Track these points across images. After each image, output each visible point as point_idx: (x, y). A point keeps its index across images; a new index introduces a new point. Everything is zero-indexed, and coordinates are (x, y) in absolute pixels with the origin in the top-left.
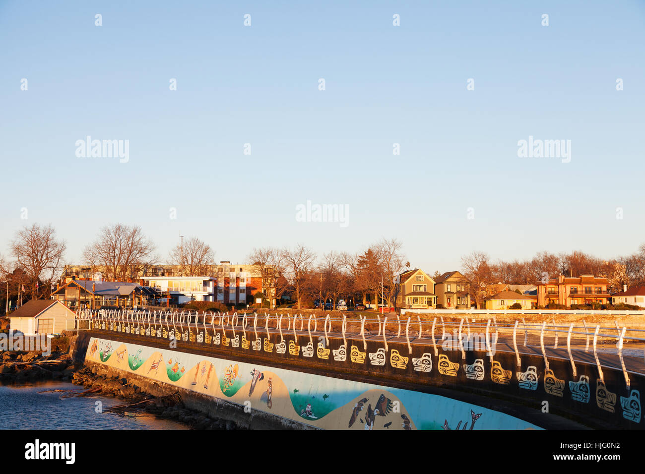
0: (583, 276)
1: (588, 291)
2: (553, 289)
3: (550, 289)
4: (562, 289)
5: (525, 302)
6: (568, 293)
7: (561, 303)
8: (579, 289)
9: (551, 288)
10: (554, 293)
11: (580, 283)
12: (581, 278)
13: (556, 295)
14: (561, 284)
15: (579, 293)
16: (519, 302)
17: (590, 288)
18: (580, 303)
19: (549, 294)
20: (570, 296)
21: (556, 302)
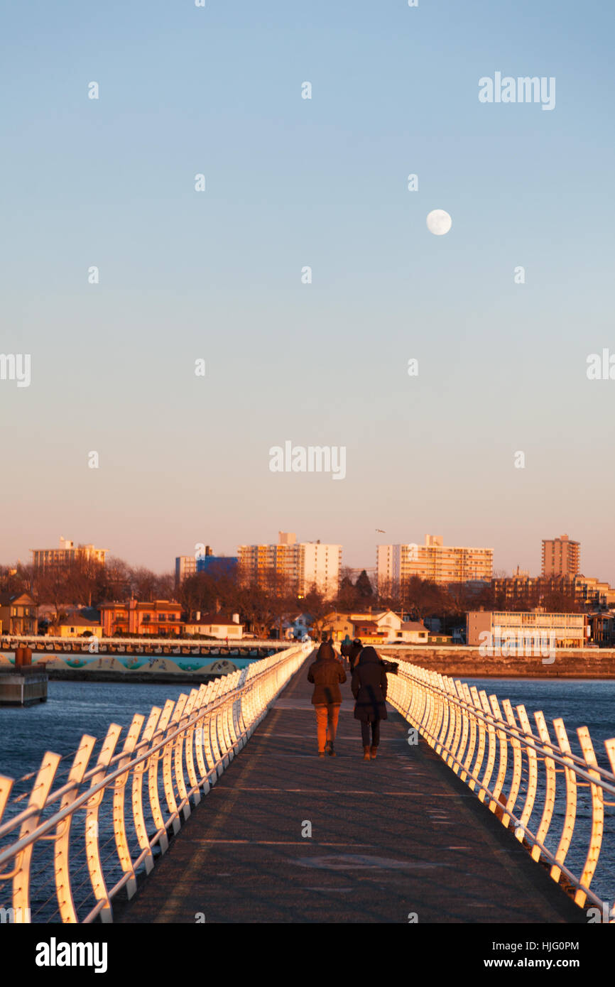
0: (158, 602)
1: (162, 618)
2: (121, 615)
3: (118, 615)
4: (133, 615)
5: (96, 629)
6: (141, 620)
7: (131, 631)
8: (152, 616)
9: (120, 613)
10: (123, 619)
11: (154, 608)
12: (156, 604)
13: (127, 622)
14: (133, 610)
15: (152, 621)
16: (90, 629)
17: (164, 615)
18: (152, 632)
19: (118, 621)
20: (142, 624)
21: (125, 630)
